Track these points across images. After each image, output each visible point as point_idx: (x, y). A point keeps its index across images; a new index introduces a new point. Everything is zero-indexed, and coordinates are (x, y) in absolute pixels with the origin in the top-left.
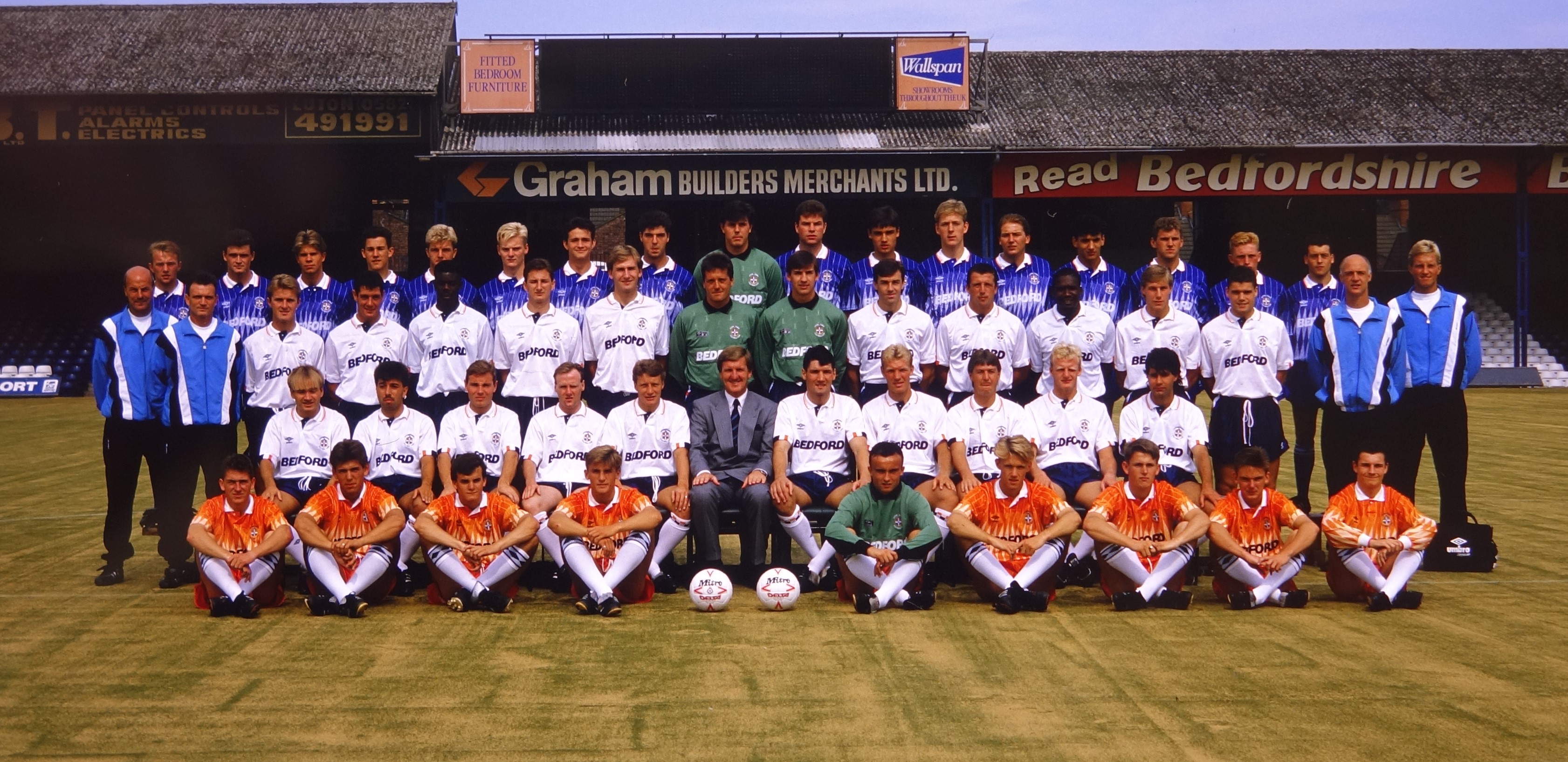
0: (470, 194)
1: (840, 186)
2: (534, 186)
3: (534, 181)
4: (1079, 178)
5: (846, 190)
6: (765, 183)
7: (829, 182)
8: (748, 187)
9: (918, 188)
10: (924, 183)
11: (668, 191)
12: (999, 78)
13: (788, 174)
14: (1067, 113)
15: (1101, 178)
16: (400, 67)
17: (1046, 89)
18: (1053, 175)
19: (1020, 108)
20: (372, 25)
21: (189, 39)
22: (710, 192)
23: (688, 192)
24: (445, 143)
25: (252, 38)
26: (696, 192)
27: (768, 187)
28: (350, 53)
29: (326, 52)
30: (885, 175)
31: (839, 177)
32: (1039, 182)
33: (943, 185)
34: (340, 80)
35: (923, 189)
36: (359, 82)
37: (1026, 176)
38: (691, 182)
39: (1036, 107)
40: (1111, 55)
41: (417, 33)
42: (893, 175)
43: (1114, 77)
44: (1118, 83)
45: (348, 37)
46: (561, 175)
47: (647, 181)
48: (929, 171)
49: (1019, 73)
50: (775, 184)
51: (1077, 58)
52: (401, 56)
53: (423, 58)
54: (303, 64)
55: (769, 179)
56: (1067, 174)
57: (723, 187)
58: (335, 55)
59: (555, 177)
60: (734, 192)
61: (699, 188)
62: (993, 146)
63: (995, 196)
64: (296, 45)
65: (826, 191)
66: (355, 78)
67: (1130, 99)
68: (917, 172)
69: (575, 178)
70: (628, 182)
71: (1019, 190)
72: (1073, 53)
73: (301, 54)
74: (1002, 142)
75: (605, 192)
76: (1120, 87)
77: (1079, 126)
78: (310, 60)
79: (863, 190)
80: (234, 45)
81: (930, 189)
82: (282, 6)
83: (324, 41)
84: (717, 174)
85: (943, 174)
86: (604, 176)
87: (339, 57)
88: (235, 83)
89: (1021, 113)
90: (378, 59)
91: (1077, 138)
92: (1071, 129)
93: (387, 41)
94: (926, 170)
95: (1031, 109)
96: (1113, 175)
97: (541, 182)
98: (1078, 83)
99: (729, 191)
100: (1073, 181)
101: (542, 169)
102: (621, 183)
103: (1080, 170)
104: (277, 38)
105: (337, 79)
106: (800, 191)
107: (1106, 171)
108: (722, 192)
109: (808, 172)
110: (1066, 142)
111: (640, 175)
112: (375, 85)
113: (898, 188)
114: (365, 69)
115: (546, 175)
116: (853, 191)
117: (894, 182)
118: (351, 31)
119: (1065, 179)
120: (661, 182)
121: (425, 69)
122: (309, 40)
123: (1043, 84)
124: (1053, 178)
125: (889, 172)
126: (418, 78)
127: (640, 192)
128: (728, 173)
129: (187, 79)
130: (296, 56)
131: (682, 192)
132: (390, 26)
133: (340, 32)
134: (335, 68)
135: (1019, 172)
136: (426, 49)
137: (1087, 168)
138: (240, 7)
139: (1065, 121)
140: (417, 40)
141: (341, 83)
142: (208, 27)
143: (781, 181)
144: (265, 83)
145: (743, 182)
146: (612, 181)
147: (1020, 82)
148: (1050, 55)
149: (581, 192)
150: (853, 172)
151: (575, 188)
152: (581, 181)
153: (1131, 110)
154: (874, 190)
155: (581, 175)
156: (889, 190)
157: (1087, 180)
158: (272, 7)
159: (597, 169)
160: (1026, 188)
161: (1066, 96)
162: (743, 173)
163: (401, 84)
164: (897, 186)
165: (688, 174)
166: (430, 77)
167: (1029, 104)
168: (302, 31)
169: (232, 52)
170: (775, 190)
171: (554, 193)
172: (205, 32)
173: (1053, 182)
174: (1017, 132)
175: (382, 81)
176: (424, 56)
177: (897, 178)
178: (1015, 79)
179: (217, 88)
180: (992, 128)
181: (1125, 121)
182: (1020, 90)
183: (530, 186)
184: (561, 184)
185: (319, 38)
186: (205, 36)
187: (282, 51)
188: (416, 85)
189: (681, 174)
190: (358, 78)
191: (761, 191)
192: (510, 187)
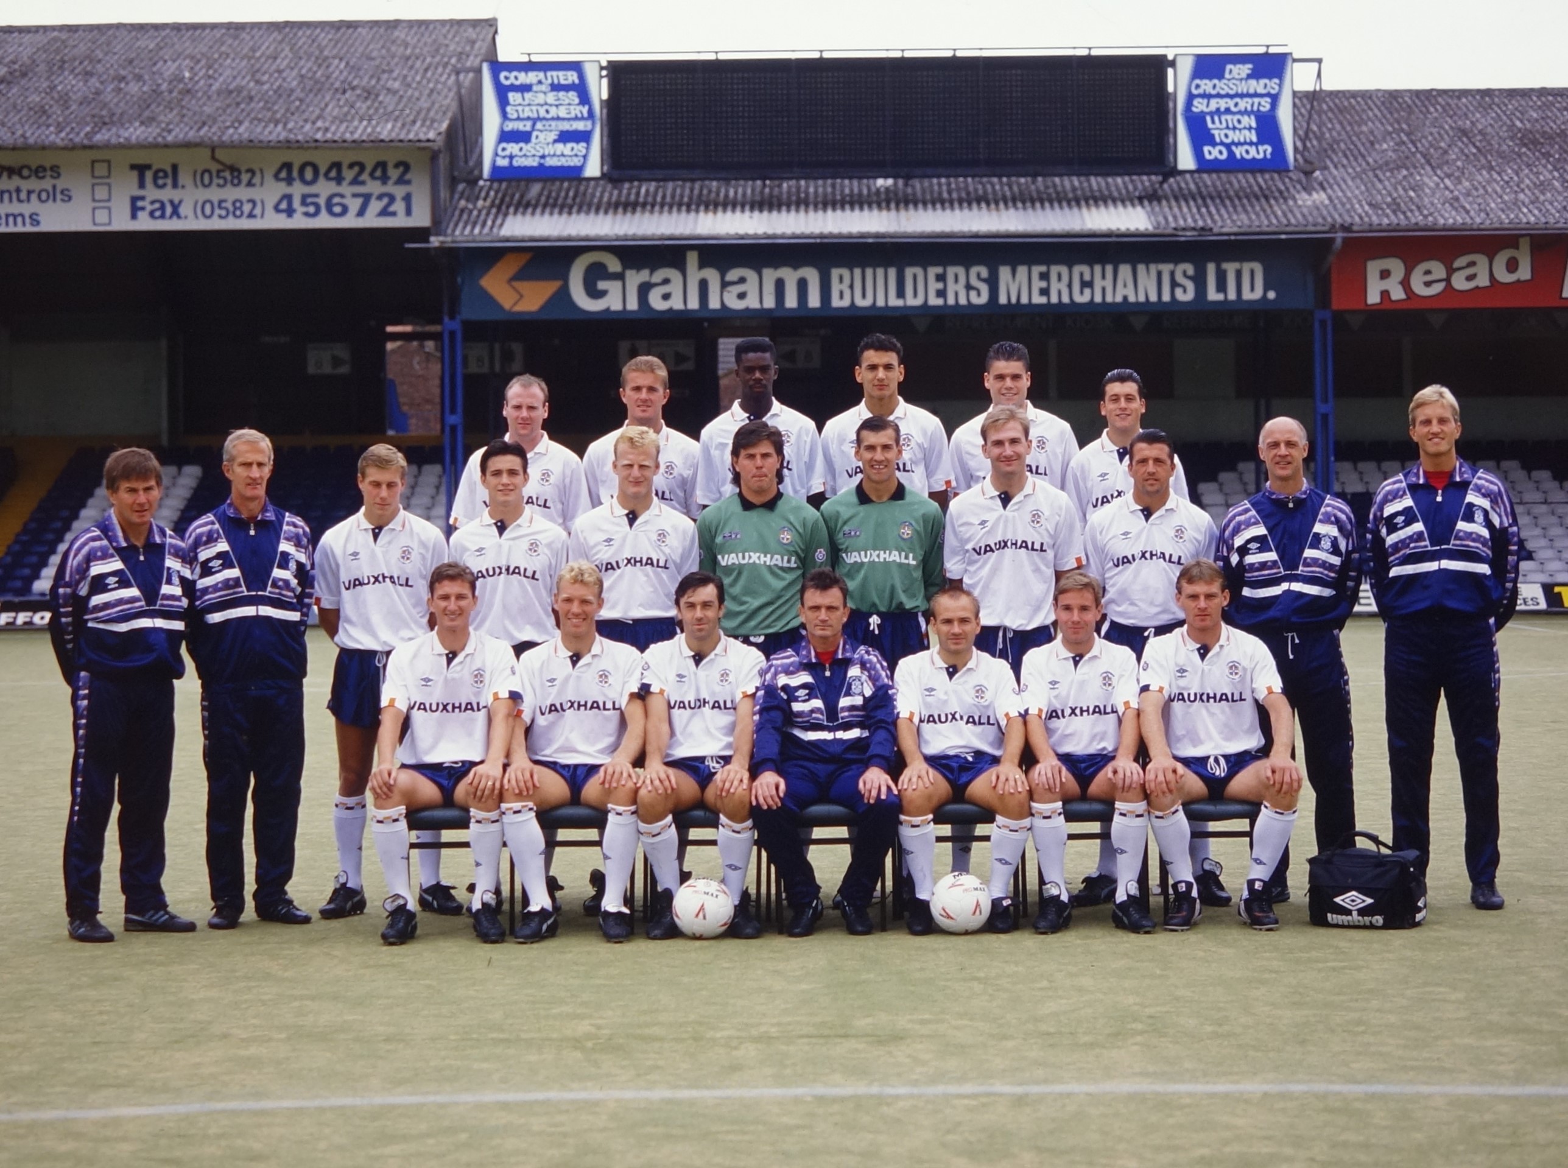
0: (501, 308)
1: (1087, 291)
2: (601, 294)
3: (602, 285)
4: (1470, 278)
5: (1098, 299)
6: (969, 287)
7: (1070, 286)
8: (941, 293)
9: (1213, 295)
10: (1221, 287)
11: (814, 301)
12: (1338, 127)
13: (1004, 272)
14: (1449, 176)
15: (1504, 277)
16: (390, 108)
17: (1413, 143)
18: (1428, 272)
19: (1374, 170)
20: (360, 50)
21: (72, 71)
22: (880, 303)
23: (846, 303)
24: (456, 225)
25: (170, 69)
26: (860, 302)
27: (973, 294)
28: (318, 87)
29: (280, 87)
30: (1159, 274)
31: (1087, 277)
32: (1405, 283)
33: (1252, 289)
34: (290, 125)
35: (1220, 297)
36: (319, 129)
37: (1385, 274)
38: (851, 287)
39: (1398, 168)
40: (1512, 93)
41: (429, 60)
42: (1172, 274)
43: (1518, 124)
44: (1526, 133)
45: (320, 66)
46: (644, 276)
47: (780, 285)
48: (1230, 268)
49: (1369, 119)
50: (984, 289)
51: (1459, 98)
52: (395, 92)
53: (429, 95)
54: (238, 104)
55: (974, 281)
56: (1451, 271)
57: (901, 294)
58: (292, 91)
59: (635, 279)
60: (918, 302)
61: (864, 296)
62: (1333, 226)
63: (1335, 306)
64: (235, 78)
65: (1066, 299)
66: (314, 123)
67: (1547, 155)
68: (1211, 268)
69: (666, 281)
70: (751, 286)
71: (1373, 297)
72: (1453, 91)
73: (239, 90)
74: (1348, 220)
75: (714, 304)
76: (1530, 140)
77: (1468, 194)
78: (251, 98)
79: (1125, 298)
80: (139, 78)
81: (1232, 295)
82: (229, 26)
83: (280, 72)
84: (892, 272)
85: (1252, 273)
86: (712, 276)
87: (298, 93)
88: (122, 132)
89: (1376, 176)
90: (359, 96)
91: (1468, 212)
92: (1457, 199)
93: (378, 73)
94: (1225, 266)
95: (1391, 171)
96: (1524, 273)
97: (613, 288)
98: (1464, 132)
99: (912, 301)
100: (1460, 282)
101: (614, 265)
102: (740, 288)
103: (1472, 264)
104: (210, 67)
105: (285, 125)
106: (1024, 300)
107: (1512, 266)
108: (900, 303)
109: (1037, 270)
110: (1449, 218)
111: (770, 275)
112: (344, 133)
113: (1180, 296)
114: (332, 110)
115: (620, 277)
116: (1109, 299)
117: (1174, 284)
118: (327, 58)
119: (1448, 280)
120: (802, 285)
121: (429, 110)
122: (258, 71)
123: (1408, 135)
124: (1428, 278)
125: (1166, 268)
126: (414, 122)
127: (769, 303)
128: (909, 272)
129: (48, 126)
130: (231, 92)
131: (836, 303)
132: (388, 50)
133: (308, 60)
134: (287, 110)
135: (1373, 268)
136: (437, 82)
137: (1482, 260)
138: (164, 26)
139: (1447, 188)
140: (426, 70)
141: (291, 131)
142: (106, 54)
143: (993, 283)
144: (170, 131)
145: (934, 286)
146: (724, 285)
147: (1372, 132)
148: (1418, 93)
149: (676, 303)
150: (1109, 269)
151: (666, 297)
152: (675, 288)
153: (1551, 172)
154: (1142, 299)
155: (673, 274)
156: (1166, 297)
157: (1483, 281)
158: (214, 26)
159: (702, 265)
160: (1385, 294)
161: (1446, 152)
162: (933, 271)
163: (386, 130)
164: (1179, 292)
165: (845, 272)
166: (433, 121)
167: (1387, 163)
168: (250, 58)
169: (134, 88)
170: (984, 299)
171: (633, 305)
172: (99, 61)
173: (1428, 284)
174: (1370, 204)
175: (356, 128)
176: (432, 91)
177: (1180, 278)
178: (1364, 128)
179: (90, 139)
180: (1330, 198)
181: (1543, 187)
182: (1372, 144)
183: (595, 293)
184: (644, 290)
185: (274, 67)
186: (99, 66)
187: (211, 85)
188: (409, 131)
189: (835, 273)
190: (319, 124)
191: (963, 301)
192: (563, 295)
